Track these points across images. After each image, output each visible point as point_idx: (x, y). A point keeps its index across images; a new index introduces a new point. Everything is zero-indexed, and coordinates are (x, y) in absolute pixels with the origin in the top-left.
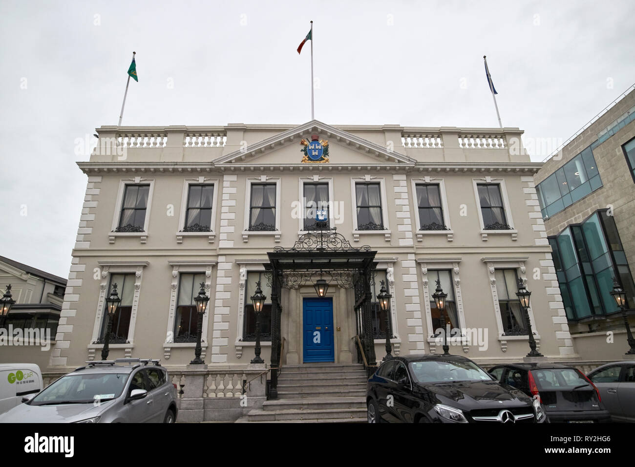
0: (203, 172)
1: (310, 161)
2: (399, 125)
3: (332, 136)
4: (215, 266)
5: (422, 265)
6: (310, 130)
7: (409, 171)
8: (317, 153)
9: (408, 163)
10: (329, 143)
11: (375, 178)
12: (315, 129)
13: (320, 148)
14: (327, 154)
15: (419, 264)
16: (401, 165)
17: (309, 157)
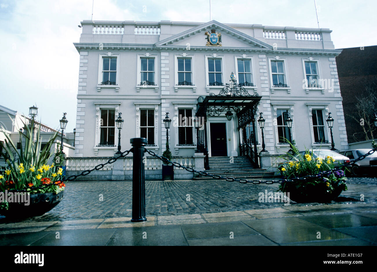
1: (211, 45)
2: (262, 25)
3: (223, 30)
4: (160, 105)
5: (274, 106)
6: (211, 27)
7: (267, 53)
8: (215, 40)
9: (267, 48)
10: (221, 35)
11: (248, 57)
12: (213, 26)
13: (217, 37)
14: (221, 41)
15: (272, 105)
16: (263, 49)
17: (210, 43)
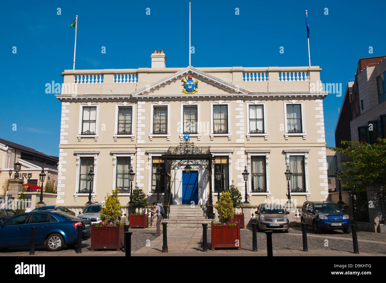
0: (126, 100)
1: (187, 92)
3: (200, 77)
4: (135, 154)
5: (248, 154)
6: (187, 73)
7: (244, 98)
8: (191, 87)
9: (244, 93)
10: (198, 81)
11: (224, 102)
12: (190, 72)
13: (193, 84)
14: (197, 88)
16: (240, 95)
17: (186, 90)
